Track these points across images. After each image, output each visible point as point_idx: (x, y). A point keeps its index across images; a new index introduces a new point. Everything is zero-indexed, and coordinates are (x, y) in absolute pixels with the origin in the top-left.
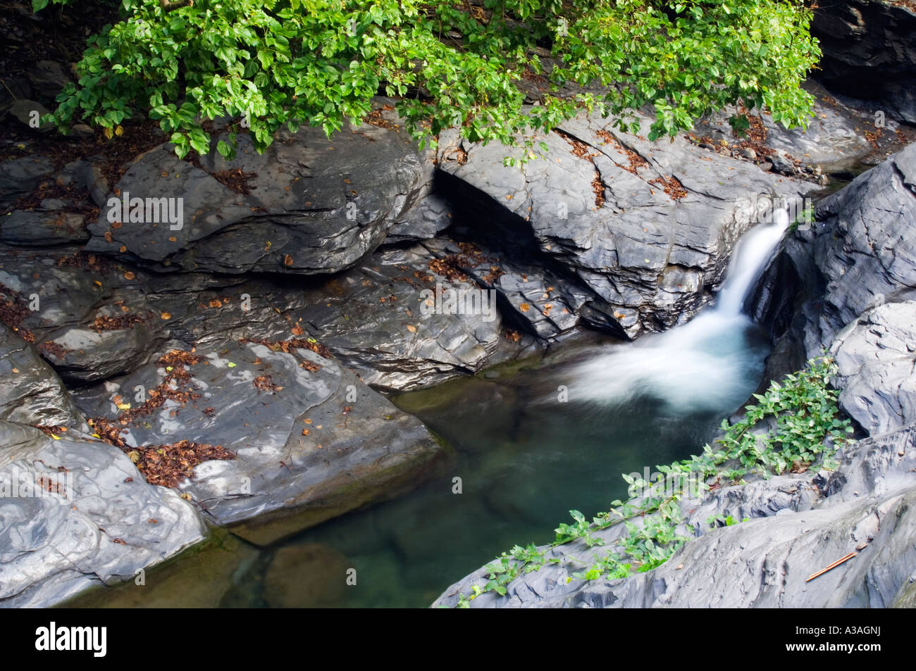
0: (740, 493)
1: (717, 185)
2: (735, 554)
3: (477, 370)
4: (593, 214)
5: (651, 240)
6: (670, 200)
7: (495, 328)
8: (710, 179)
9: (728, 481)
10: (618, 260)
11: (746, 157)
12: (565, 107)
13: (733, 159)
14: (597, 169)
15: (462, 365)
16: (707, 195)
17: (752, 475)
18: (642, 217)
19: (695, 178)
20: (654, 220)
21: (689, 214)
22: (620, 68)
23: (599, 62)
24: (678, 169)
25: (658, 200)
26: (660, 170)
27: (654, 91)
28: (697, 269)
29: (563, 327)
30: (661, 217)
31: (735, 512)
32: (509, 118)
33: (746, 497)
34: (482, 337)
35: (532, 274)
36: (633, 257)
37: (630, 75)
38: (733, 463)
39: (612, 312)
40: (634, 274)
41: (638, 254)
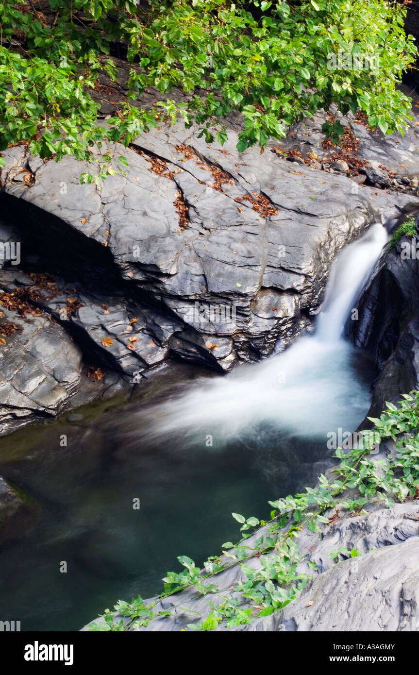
0: (363, 524)
1: (309, 201)
2: (369, 585)
3: (58, 414)
4: (177, 236)
5: (242, 262)
6: (259, 218)
7: (76, 366)
8: (302, 195)
9: (348, 513)
10: (207, 286)
11: (338, 170)
12: (145, 116)
13: (324, 172)
14: (178, 187)
15: (41, 409)
16: (299, 212)
17: (373, 504)
18: (230, 238)
19: (285, 193)
20: (244, 241)
21: (281, 233)
22: (203, 72)
23: (181, 67)
24: (266, 185)
25: (246, 219)
26: (247, 186)
27: (242, 97)
28: (292, 291)
29: (150, 362)
30: (251, 236)
31: (359, 544)
32: (83, 130)
33: (370, 527)
34: (61, 377)
35: (114, 305)
36: (223, 281)
37: (215, 80)
38: (351, 493)
39: (204, 343)
40: (224, 300)
41: (228, 278)
